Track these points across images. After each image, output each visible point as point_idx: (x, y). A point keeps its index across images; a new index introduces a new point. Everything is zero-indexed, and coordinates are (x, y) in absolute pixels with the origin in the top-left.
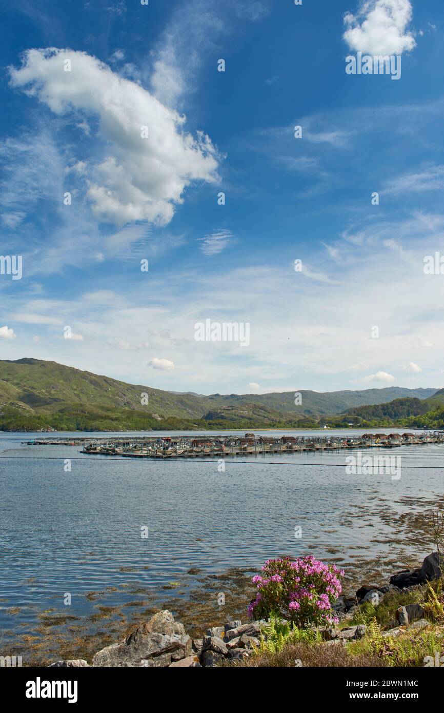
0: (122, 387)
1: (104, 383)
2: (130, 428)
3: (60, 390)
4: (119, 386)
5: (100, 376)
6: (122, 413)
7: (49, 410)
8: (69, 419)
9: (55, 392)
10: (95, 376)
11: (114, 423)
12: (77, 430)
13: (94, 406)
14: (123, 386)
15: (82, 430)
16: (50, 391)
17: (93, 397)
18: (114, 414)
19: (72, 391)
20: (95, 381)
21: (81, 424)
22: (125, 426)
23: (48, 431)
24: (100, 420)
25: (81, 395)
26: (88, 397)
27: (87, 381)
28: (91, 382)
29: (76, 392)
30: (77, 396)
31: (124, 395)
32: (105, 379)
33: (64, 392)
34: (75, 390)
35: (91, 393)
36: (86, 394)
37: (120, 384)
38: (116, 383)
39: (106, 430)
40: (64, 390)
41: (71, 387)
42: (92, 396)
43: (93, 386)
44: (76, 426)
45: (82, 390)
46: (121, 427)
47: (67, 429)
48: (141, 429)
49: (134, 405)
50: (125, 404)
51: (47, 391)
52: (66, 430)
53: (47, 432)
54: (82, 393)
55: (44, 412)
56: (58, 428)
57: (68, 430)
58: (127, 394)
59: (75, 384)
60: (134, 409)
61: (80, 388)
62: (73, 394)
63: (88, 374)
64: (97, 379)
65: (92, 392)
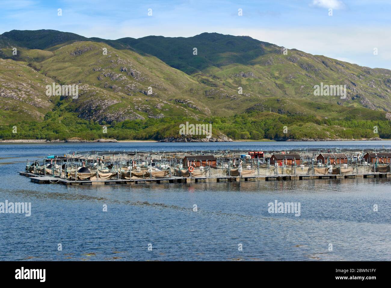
0: (350, 72)
1: (322, 66)
2: (344, 135)
3: (255, 79)
4: (347, 72)
5: (317, 57)
6: (340, 112)
7: (232, 109)
8: (255, 122)
9: (247, 83)
10: (309, 56)
11: (319, 128)
12: (264, 138)
13: (299, 102)
14: (353, 70)
15: (271, 139)
16: (240, 81)
17: (303, 89)
18: (327, 114)
19: (273, 80)
20: (308, 65)
21: (271, 130)
22: (336, 131)
23: (219, 140)
24: (299, 124)
25: (286, 86)
26: (296, 89)
27: (295, 64)
28: (301, 65)
29: (278, 82)
30: (280, 87)
31: (354, 84)
32: (324, 61)
33: (261, 82)
34: (277, 78)
35: (300, 83)
36: (294, 84)
37: (348, 68)
38: (340, 67)
39: (305, 139)
40: (260, 78)
41: (271, 75)
42: (302, 87)
43: (304, 72)
44: (263, 132)
45: (286, 78)
46: (328, 133)
47: (250, 136)
48: (362, 137)
49: (367, 99)
50: (353, 99)
51: (235, 81)
52: (248, 138)
53: (217, 141)
54: (288, 83)
55: (225, 112)
56: (236, 136)
57: (251, 138)
58: (359, 83)
59: (277, 70)
60: (366, 106)
61: (283, 76)
62: (274, 85)
63: (297, 53)
64: (310, 61)
65: (303, 81)
